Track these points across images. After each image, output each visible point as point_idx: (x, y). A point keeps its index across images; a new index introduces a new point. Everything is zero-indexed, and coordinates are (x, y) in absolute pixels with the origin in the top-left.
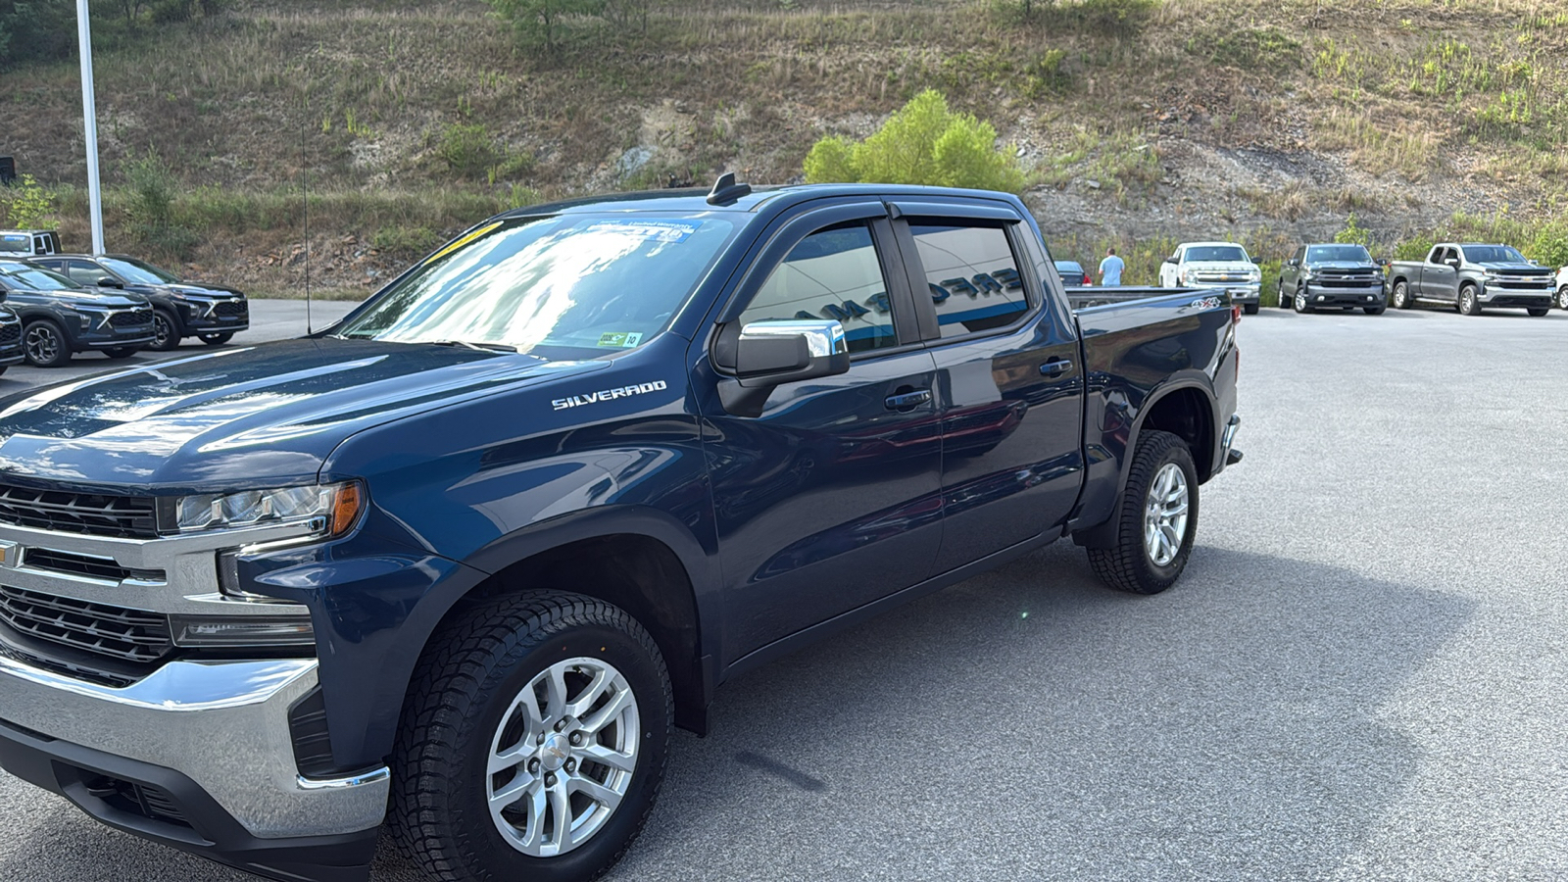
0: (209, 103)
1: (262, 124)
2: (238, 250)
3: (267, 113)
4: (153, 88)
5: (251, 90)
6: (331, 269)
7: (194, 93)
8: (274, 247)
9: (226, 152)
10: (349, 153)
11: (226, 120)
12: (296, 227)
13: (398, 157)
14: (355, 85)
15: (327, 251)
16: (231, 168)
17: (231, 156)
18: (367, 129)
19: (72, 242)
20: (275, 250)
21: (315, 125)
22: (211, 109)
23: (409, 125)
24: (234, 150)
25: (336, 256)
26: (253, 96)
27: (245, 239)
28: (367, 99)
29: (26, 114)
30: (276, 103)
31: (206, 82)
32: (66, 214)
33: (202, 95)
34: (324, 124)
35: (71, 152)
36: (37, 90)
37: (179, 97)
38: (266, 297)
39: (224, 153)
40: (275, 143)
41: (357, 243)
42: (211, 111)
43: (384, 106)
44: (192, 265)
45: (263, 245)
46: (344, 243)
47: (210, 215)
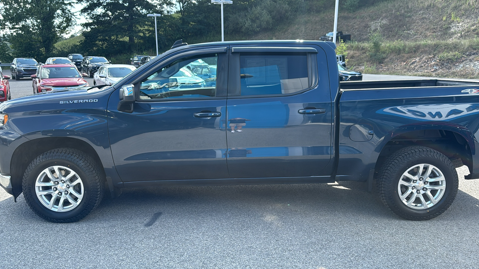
0: (409, 14)
1: (424, 20)
2: (397, 60)
3: (426, 16)
4: (394, 11)
5: (423, 9)
6: (422, 66)
7: (405, 12)
8: (407, 59)
9: (410, 29)
10: (450, 27)
11: (413, 19)
12: (416, 52)
13: (467, 28)
14: (458, 3)
15: (423, 60)
16: (410, 34)
17: (411, 30)
18: (458, 19)
19: (353, 58)
20: (408, 60)
21: (441, 19)
22: (409, 16)
23: (474, 16)
24: (413, 29)
25: (425, 62)
26: (423, 11)
27: (399, 57)
28: (461, 8)
29: (359, 22)
30: (430, 12)
31: (410, 8)
32: (354, 50)
33: (408, 12)
34: (444, 18)
35: (367, 32)
36: (363, 15)
37: (401, 13)
38: (399, 75)
39: (409, 30)
40: (426, 25)
41: (434, 58)
42: (410, 17)
43: (466, 10)
44: (382, 64)
45: (405, 58)
46: (429, 58)
47: (391, 49)
